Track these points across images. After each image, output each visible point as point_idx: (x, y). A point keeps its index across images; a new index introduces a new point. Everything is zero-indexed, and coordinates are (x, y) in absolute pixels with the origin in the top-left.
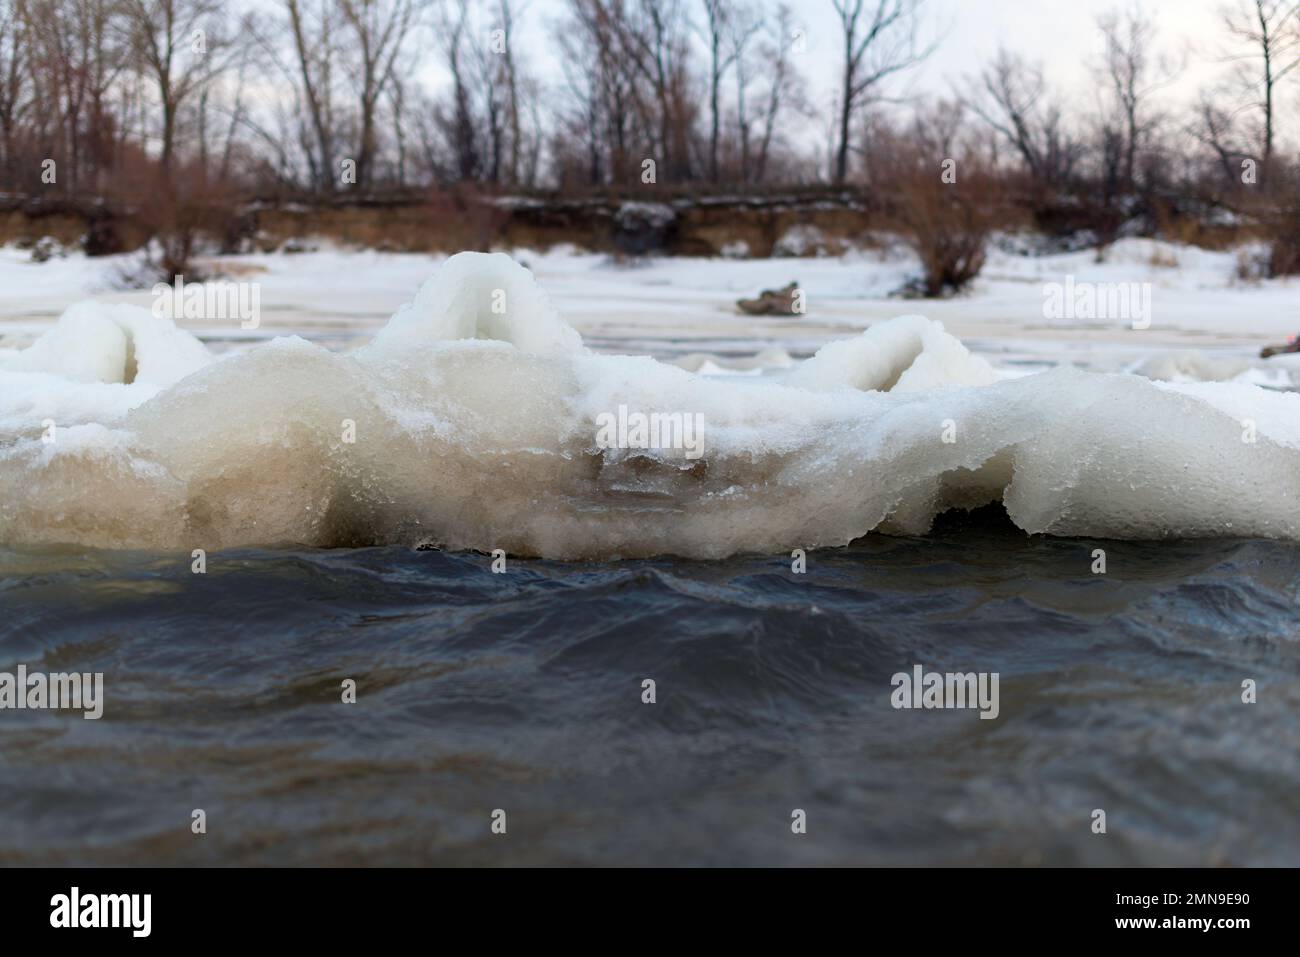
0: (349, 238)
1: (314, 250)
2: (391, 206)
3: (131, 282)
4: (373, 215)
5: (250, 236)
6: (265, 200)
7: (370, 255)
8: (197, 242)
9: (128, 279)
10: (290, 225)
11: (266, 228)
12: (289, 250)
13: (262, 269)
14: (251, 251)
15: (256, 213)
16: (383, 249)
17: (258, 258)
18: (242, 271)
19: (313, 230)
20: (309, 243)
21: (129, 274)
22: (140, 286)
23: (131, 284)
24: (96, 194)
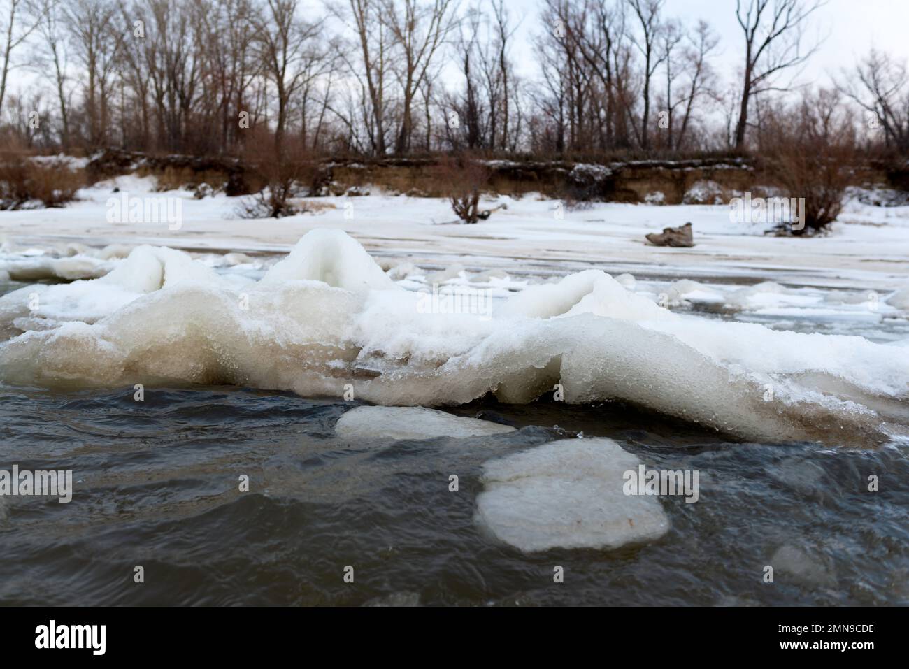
0: (391, 187)
1: (368, 194)
2: (418, 165)
3: (251, 213)
4: (407, 171)
5: (327, 185)
6: (337, 162)
7: (403, 197)
8: (293, 187)
9: (249, 211)
10: (353, 177)
11: (337, 179)
12: (352, 194)
13: (332, 206)
14: (328, 194)
15: (331, 169)
16: (410, 195)
17: (332, 199)
18: (319, 207)
19: (368, 181)
20: (364, 190)
21: (250, 208)
22: (256, 216)
23: (250, 215)
24: (234, 156)
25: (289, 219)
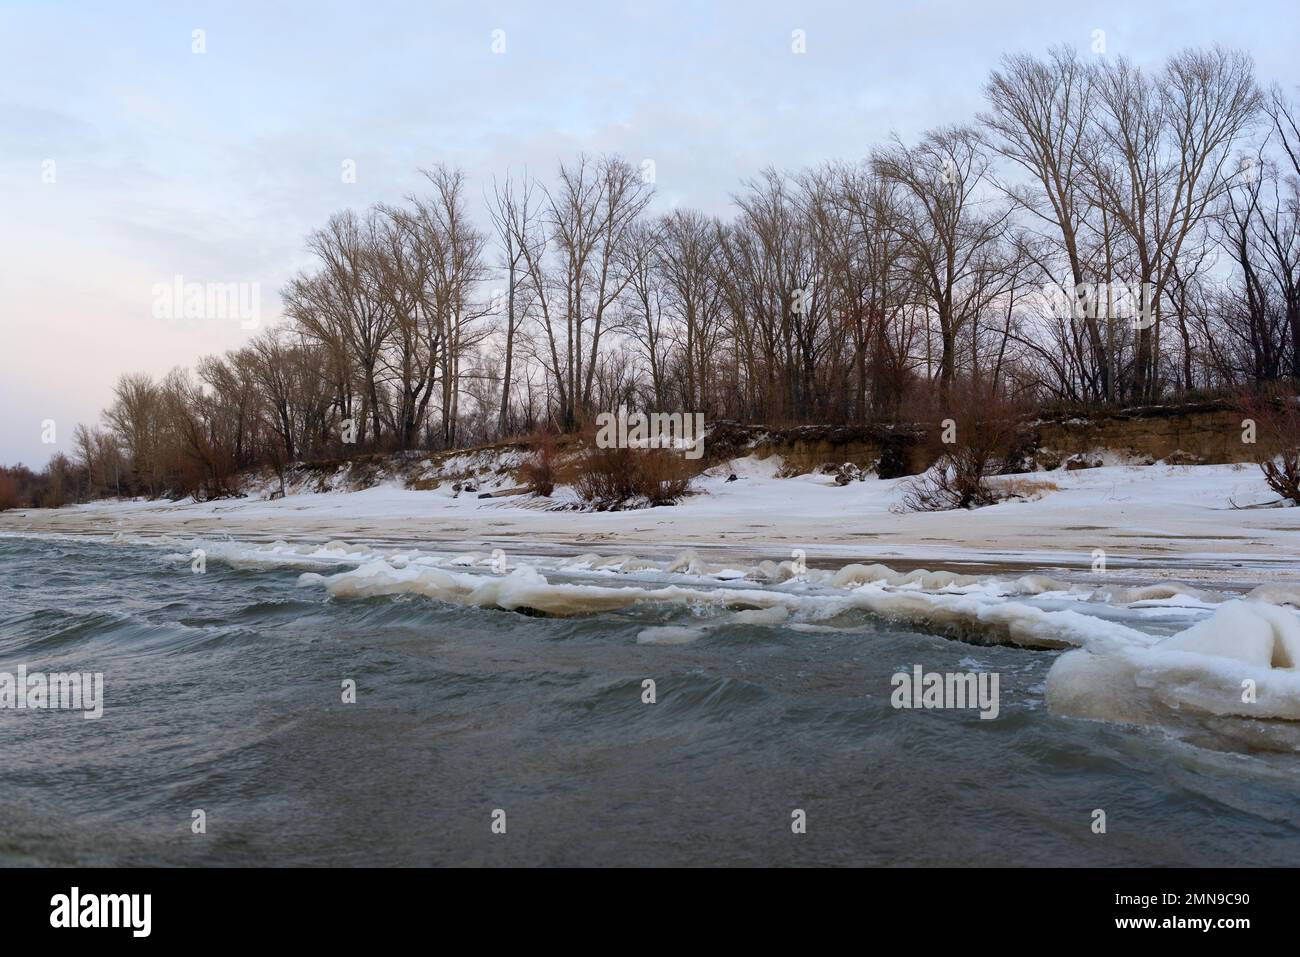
0: (1139, 451)
1: (1099, 465)
2: (1183, 413)
3: (926, 502)
4: (1163, 424)
5: (1032, 453)
6: (1045, 417)
7: (1160, 467)
8: (991, 461)
9: (924, 499)
10: (1071, 439)
11: (1047, 445)
12: (1072, 466)
13: (1052, 487)
14: (1033, 468)
15: (1037, 430)
16: (1174, 460)
17: (1041, 476)
18: (1032, 489)
19: (1098, 443)
20: (1093, 458)
21: (926, 494)
22: (935, 507)
23: (927, 506)
24: (889, 422)
25: (987, 509)
